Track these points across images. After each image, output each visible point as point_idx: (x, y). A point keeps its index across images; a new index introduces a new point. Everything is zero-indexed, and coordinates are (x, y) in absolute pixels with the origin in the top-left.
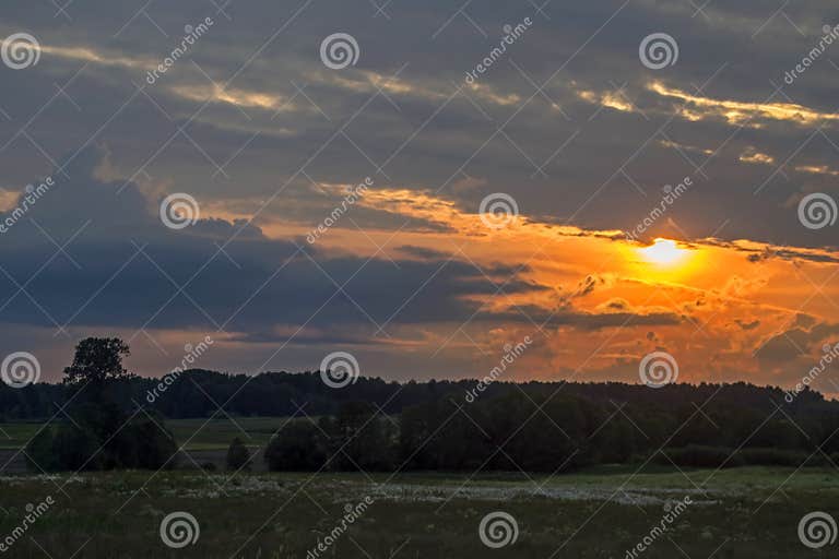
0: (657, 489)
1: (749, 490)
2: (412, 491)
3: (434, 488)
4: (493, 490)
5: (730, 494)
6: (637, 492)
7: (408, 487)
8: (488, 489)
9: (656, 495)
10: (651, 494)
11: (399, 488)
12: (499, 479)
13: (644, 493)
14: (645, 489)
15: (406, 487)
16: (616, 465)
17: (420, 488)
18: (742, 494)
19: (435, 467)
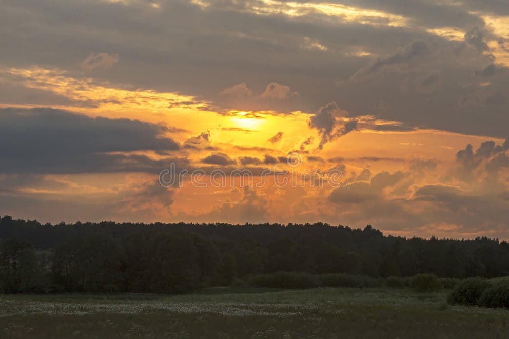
0: (252, 304)
1: (322, 304)
2: (62, 308)
3: (80, 305)
4: (125, 305)
5: (307, 307)
6: (236, 307)
7: (60, 305)
8: (121, 305)
9: (251, 308)
10: (246, 308)
11: (52, 305)
12: (130, 299)
13: (242, 307)
14: (242, 304)
15: (57, 304)
16: (222, 287)
17: (68, 305)
18: (315, 307)
19: (81, 290)
